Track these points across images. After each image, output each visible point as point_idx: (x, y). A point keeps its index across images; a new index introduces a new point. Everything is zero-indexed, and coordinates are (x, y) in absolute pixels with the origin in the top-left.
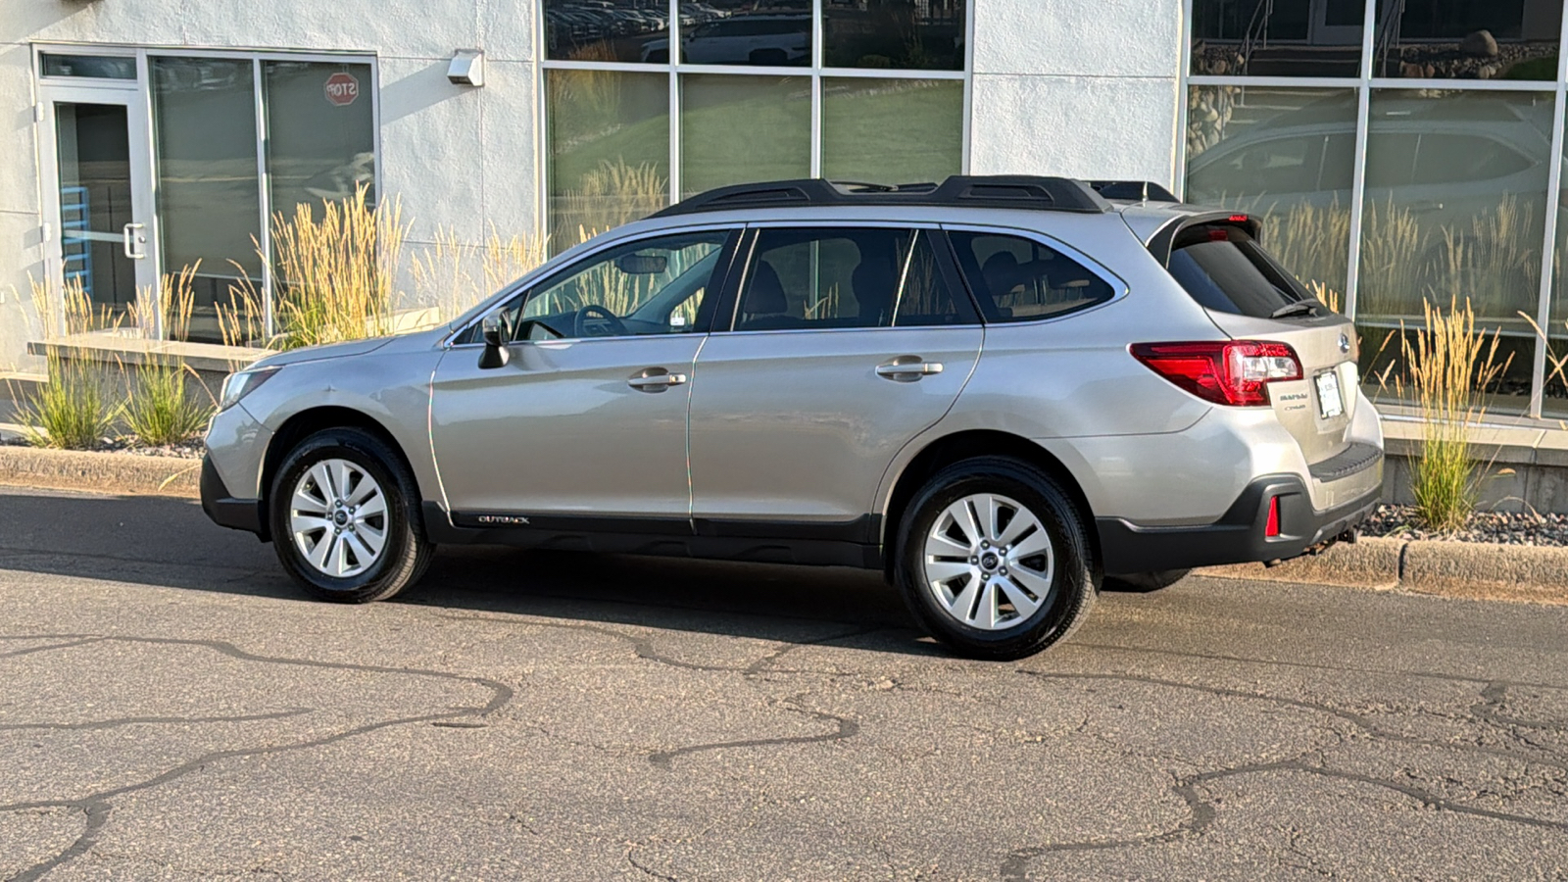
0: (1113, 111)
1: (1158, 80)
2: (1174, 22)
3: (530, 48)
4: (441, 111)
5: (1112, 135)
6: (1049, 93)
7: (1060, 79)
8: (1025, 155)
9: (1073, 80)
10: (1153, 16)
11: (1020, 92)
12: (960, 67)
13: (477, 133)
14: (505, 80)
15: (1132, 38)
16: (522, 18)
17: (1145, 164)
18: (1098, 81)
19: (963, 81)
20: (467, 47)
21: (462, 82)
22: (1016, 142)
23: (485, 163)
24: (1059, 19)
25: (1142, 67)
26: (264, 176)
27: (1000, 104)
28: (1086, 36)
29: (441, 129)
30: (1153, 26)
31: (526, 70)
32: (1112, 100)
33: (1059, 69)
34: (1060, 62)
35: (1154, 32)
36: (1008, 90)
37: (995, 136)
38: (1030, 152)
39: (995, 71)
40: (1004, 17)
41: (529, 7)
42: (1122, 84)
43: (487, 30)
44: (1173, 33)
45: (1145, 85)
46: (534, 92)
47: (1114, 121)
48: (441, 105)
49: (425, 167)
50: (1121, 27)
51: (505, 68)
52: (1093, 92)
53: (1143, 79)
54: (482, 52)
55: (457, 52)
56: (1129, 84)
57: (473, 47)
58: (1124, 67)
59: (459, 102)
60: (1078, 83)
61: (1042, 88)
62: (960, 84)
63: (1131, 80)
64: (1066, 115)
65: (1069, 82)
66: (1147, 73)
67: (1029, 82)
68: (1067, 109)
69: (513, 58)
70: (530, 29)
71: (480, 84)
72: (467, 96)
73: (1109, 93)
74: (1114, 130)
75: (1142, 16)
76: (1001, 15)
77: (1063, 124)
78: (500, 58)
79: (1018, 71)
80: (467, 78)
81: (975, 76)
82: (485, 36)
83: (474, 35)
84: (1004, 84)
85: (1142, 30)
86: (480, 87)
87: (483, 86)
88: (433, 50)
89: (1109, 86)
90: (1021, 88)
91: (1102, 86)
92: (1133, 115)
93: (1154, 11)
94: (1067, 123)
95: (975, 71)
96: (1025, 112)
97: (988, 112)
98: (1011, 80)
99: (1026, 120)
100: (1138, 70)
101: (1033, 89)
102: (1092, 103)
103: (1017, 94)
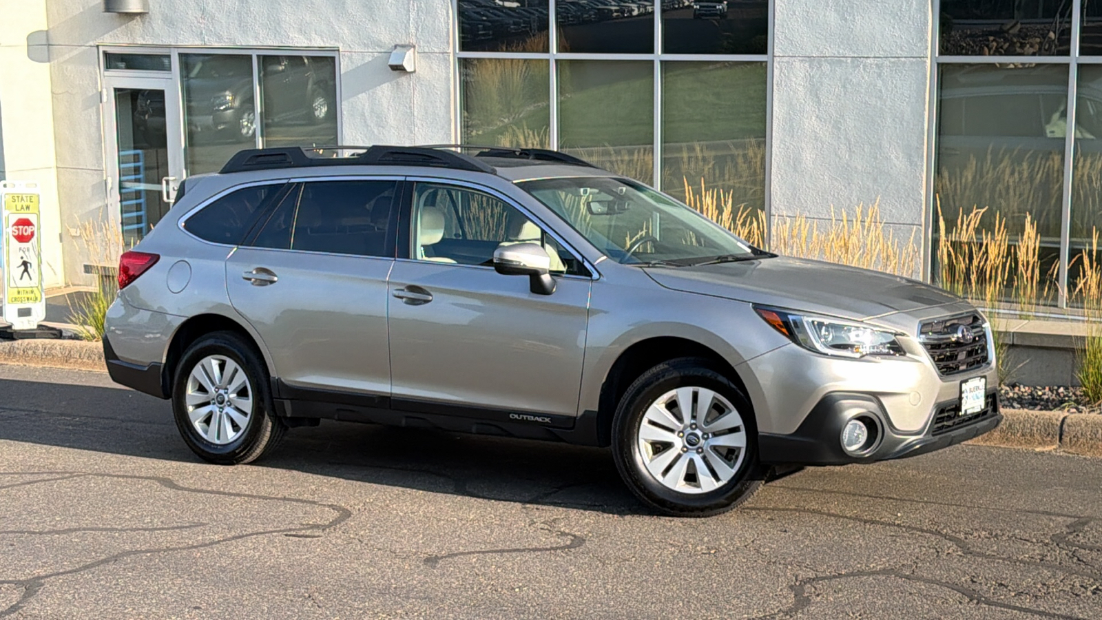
0: (879, 83)
1: (914, 60)
2: (926, 14)
3: (448, 43)
4: (385, 91)
5: (879, 102)
6: (831, 71)
7: (837, 60)
8: (814, 118)
9: (849, 60)
10: (910, 9)
11: (809, 70)
12: (764, 51)
13: (410, 107)
14: (431, 67)
15: (894, 28)
16: (442, 20)
17: (905, 124)
18: (868, 61)
19: (766, 62)
20: (403, 43)
21: (399, 68)
22: (808, 108)
23: (416, 129)
24: (838, 14)
25: (902, 50)
26: (260, 139)
27: (794, 79)
28: (859, 27)
29: (385, 105)
30: (910, 18)
31: (445, 59)
32: (879, 75)
33: (839, 52)
34: (839, 46)
35: (911, 23)
36: (800, 68)
37: (791, 104)
38: (817, 117)
39: (791, 54)
40: (797, 13)
41: (448, 13)
42: (887, 62)
43: (417, 30)
44: (926, 24)
45: (905, 63)
46: (451, 75)
47: (880, 91)
48: (385, 86)
49: (373, 132)
50: (885, 19)
51: (429, 58)
52: (864, 69)
53: (903, 59)
54: (414, 47)
55: (396, 46)
56: (892, 63)
57: (407, 43)
58: (888, 50)
59: (397, 83)
60: (852, 62)
61: (826, 67)
62: (763, 65)
63: (893, 60)
64: (844, 87)
65: (846, 62)
66: (906, 54)
67: (815, 63)
68: (845, 82)
69: (436, 50)
70: (448, 29)
71: (412, 70)
72: (403, 80)
73: (877, 70)
74: (880, 98)
75: (901, 10)
76: (794, 12)
77: (842, 95)
78: (427, 50)
79: (807, 54)
80: (402, 66)
81: (775, 59)
82: (416, 36)
83: (408, 34)
84: (797, 64)
85: (901, 21)
86: (412, 72)
87: (415, 72)
88: (378, 46)
89: (877, 65)
90: (810, 67)
91: (871, 64)
92: (896, 87)
93: (910, 6)
94: (845, 94)
95: (775, 54)
96: (814, 85)
97: (786, 86)
98: (802, 61)
99: (814, 91)
100: (899, 52)
101: (819, 68)
102: (863, 78)
103: (807, 72)
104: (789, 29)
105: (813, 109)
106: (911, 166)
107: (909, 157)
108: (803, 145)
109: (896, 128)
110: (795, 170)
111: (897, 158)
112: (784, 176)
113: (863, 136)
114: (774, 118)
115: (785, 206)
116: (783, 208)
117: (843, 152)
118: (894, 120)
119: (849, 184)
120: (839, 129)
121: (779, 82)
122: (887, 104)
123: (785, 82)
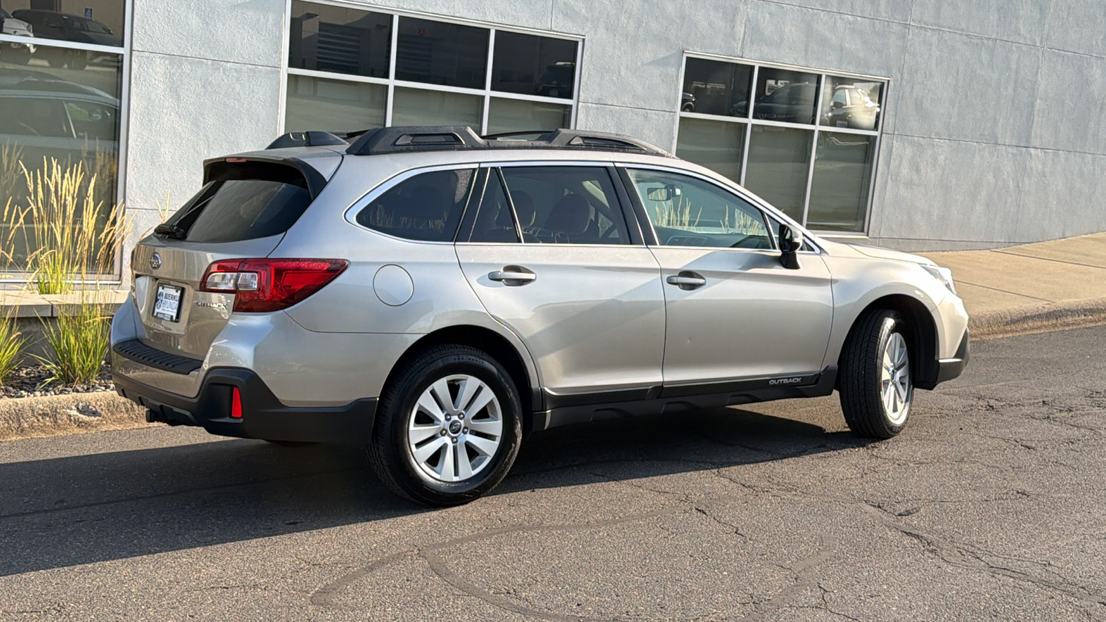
0: (238, 87)
1: (270, 68)
5: (237, 104)
6: (192, 71)
7: (199, 61)
8: (173, 114)
9: (210, 62)
11: (169, 67)
12: (121, 44)
15: (252, 38)
17: (260, 125)
18: (229, 65)
19: (123, 55)
22: (167, 104)
24: (200, 18)
25: (259, 59)
27: (154, 75)
28: (219, 32)
30: (266, 31)
32: (238, 79)
33: (199, 54)
34: (200, 49)
35: (267, 35)
36: (160, 65)
37: (150, 99)
38: (177, 113)
39: (150, 50)
40: (158, 10)
42: (245, 68)
44: (280, 36)
45: (261, 71)
47: (239, 94)
50: (245, 29)
52: (224, 73)
53: (260, 67)
56: (250, 69)
58: (247, 57)
60: (212, 65)
61: (187, 67)
62: (121, 57)
63: (250, 66)
64: (204, 87)
65: (207, 64)
66: (262, 63)
67: (176, 61)
68: (205, 83)
73: (235, 75)
74: (238, 100)
75: (258, 23)
76: (155, 9)
77: (202, 94)
79: (168, 52)
81: (134, 53)
84: (157, 61)
85: (259, 33)
89: (235, 69)
90: (170, 65)
91: (230, 69)
92: (253, 91)
93: (267, 21)
94: (205, 93)
95: (134, 48)
96: (174, 83)
97: (144, 80)
98: (162, 58)
99: (174, 90)
100: (256, 60)
101: (180, 67)
102: (223, 80)
103: (167, 69)
104: (149, 25)
105: (173, 105)
108: (162, 140)
109: (251, 130)
110: (153, 163)
112: (141, 169)
113: (221, 134)
114: (131, 111)
115: (140, 198)
116: (139, 201)
117: (202, 148)
118: (250, 121)
120: (198, 127)
121: (138, 77)
122: (244, 106)
123: (143, 76)
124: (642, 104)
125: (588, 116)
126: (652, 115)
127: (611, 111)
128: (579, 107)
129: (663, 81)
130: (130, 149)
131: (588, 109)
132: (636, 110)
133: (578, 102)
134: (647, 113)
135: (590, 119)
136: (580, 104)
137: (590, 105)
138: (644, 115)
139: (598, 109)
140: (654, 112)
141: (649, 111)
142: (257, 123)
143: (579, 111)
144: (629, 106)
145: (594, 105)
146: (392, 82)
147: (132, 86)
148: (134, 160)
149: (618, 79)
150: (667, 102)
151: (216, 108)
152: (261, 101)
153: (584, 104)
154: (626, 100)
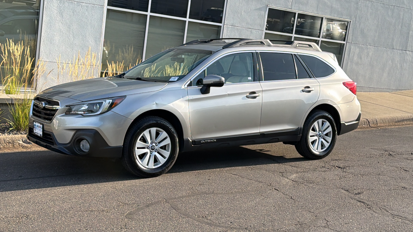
0: (87, 13)
1: (100, 6)
5: (86, 20)
6: (68, 5)
7: (71, 2)
8: (60, 23)
17: (95, 29)
18: (83, 4)
22: (58, 19)
25: (96, 2)
27: (53, 7)
32: (87, 10)
36: (55, 3)
37: (51, 16)
42: (90, 6)
45: (96, 7)
47: (87, 16)
52: (81, 7)
53: (96, 5)
58: (91, 1)
60: (77, 4)
61: (66, 4)
63: (92, 5)
64: (73, 12)
65: (75, 3)
66: (97, 4)
67: (62, 1)
68: (73, 11)
73: (86, 8)
84: (54, 1)
89: (86, 6)
90: (60, 3)
92: (92, 15)
94: (73, 15)
96: (61, 10)
97: (49, 9)
99: (61, 13)
100: (94, 2)
101: (64, 4)
102: (81, 10)
103: (59, 4)
105: (60, 20)
106: (96, 45)
107: (96, 41)
108: (55, 34)
109: (92, 30)
110: (51, 43)
111: (91, 41)
112: (46, 45)
113: (79, 32)
115: (45, 57)
117: (71, 38)
118: (91, 27)
119: (72, 50)
120: (70, 29)
121: (47, 7)
122: (89, 21)
123: (49, 7)
124: (250, 27)
125: (228, 30)
126: (254, 31)
127: (237, 29)
128: (224, 27)
129: (259, 17)
130: (42, 37)
131: (228, 27)
132: (247, 29)
133: (224, 24)
134: (252, 30)
135: (228, 32)
136: (225, 25)
137: (229, 26)
138: (251, 31)
139: (232, 28)
140: (254, 30)
141: (253, 30)
142: (94, 28)
143: (224, 28)
144: (245, 27)
145: (230, 26)
146: (149, 14)
147: (44, 11)
148: (44, 41)
149: (240, 16)
150: (260, 26)
151: (78, 21)
152: (96, 19)
153: (226, 26)
154: (244, 25)
